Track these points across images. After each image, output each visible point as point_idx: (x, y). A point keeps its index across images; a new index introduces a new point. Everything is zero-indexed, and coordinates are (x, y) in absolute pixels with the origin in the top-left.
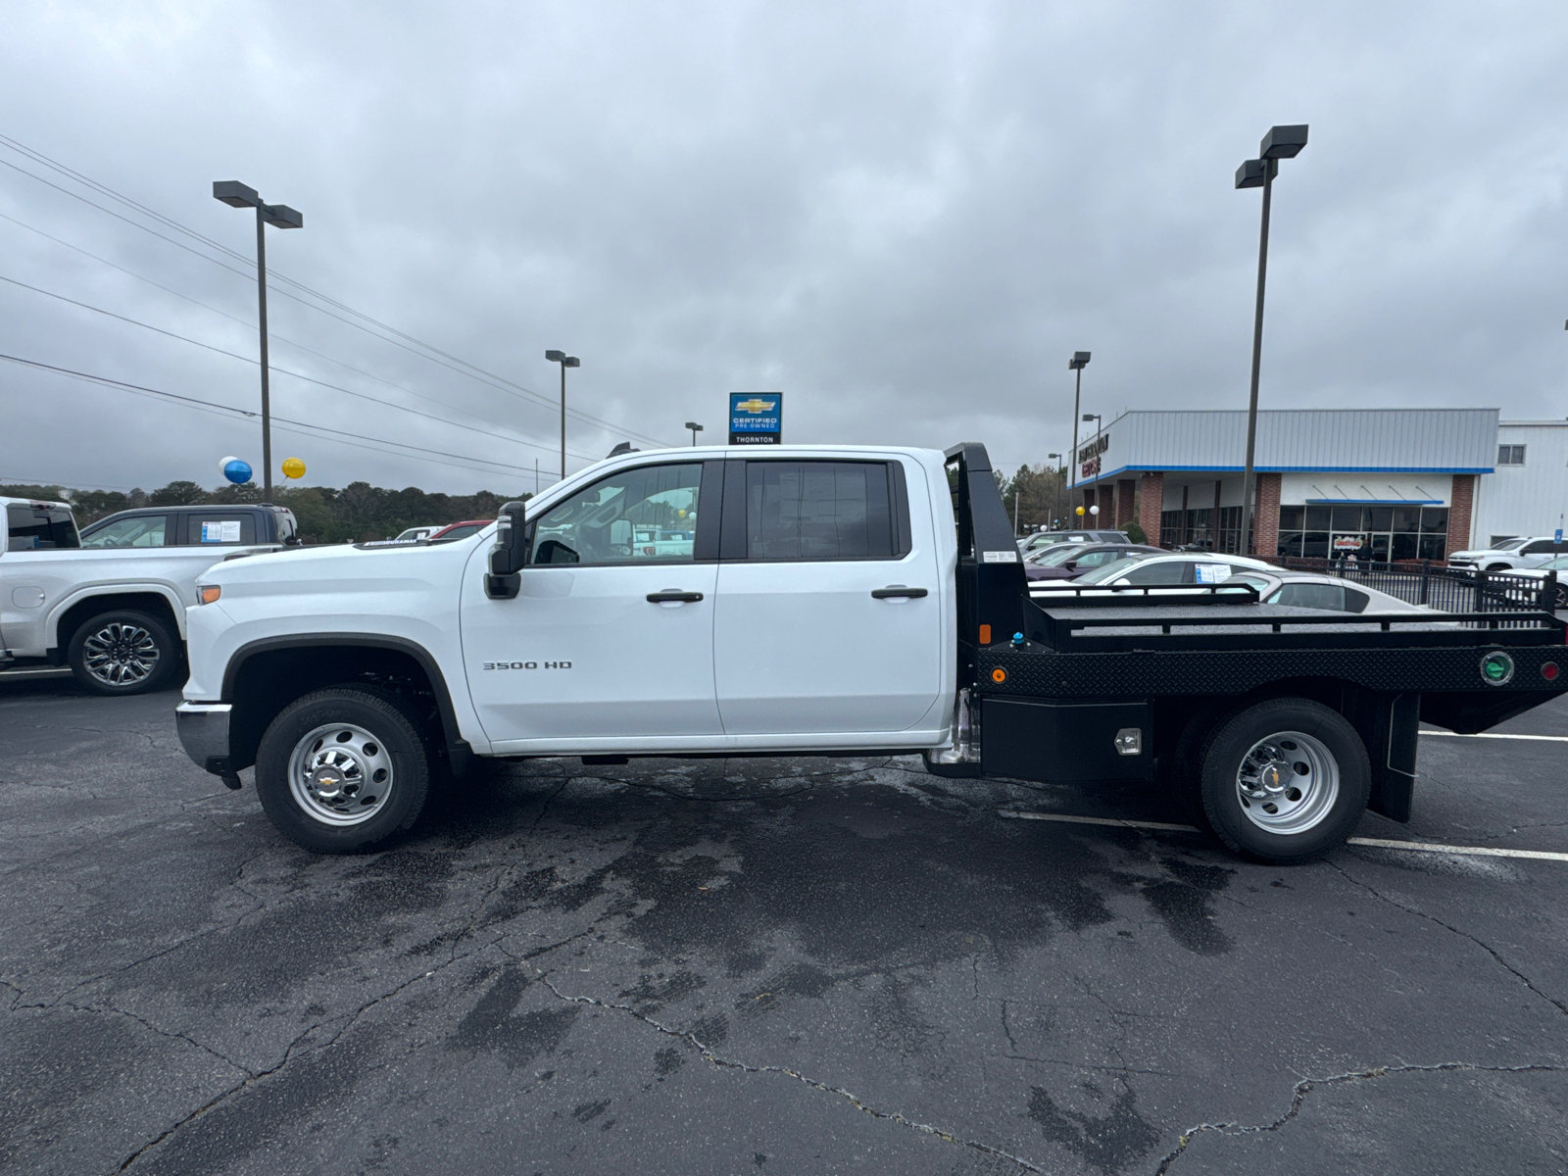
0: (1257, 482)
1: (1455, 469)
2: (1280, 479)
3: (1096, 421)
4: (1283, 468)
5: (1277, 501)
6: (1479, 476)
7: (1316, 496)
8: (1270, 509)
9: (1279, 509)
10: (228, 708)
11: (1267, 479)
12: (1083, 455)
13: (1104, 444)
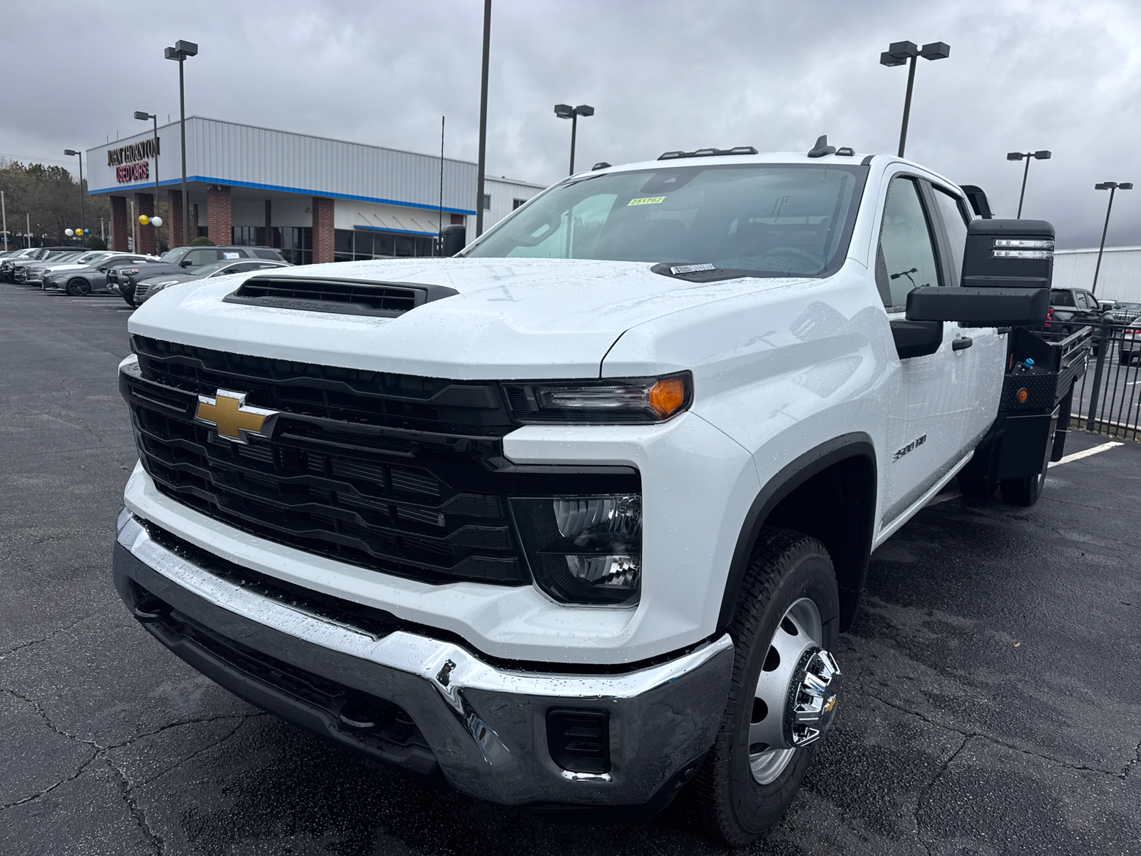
0: (314, 205)
1: (454, 209)
2: (333, 204)
3: (151, 120)
4: (337, 194)
5: (332, 224)
6: (466, 216)
7: (362, 223)
8: (327, 232)
9: (333, 233)
10: (726, 640)
11: (322, 203)
12: (114, 158)
13: (151, 148)
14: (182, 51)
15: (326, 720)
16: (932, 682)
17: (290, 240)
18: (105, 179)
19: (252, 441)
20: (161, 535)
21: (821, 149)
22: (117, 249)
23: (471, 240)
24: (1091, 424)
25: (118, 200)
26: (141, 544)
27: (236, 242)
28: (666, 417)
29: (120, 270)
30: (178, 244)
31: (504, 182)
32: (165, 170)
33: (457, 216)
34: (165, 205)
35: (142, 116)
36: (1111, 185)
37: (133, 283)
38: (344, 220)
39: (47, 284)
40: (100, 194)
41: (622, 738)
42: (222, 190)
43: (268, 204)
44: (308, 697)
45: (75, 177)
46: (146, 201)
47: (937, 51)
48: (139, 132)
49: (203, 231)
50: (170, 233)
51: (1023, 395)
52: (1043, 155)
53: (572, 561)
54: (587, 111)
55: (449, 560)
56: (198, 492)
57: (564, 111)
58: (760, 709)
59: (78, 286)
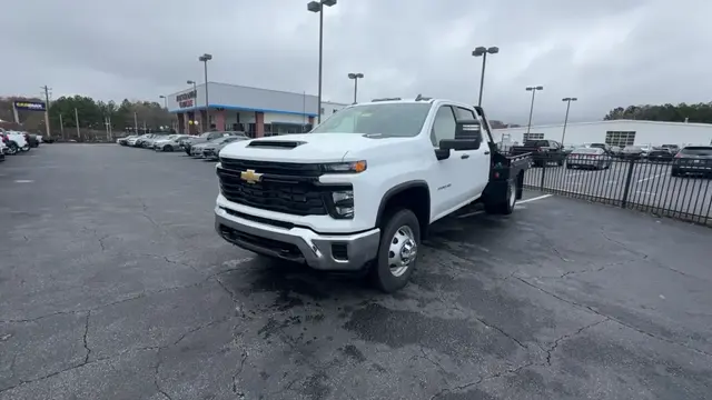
0: (256, 115)
1: (310, 114)
2: (263, 114)
4: (265, 110)
5: (263, 122)
6: (314, 117)
8: (261, 125)
9: (263, 125)
10: (378, 230)
11: (259, 114)
12: (179, 98)
13: (193, 94)
14: (206, 58)
15: (276, 253)
16: (456, 259)
17: (247, 129)
18: (175, 107)
19: (257, 183)
20: (230, 211)
21: (419, 98)
22: (180, 133)
23: (316, 125)
24: (542, 188)
25: (180, 115)
26: (224, 214)
27: (226, 130)
28: (359, 172)
29: (185, 141)
30: (205, 131)
31: (329, 103)
32: (199, 103)
33: (311, 118)
34: (200, 116)
35: (189, 82)
36: (569, 99)
37: (190, 146)
38: (268, 120)
39: (155, 148)
40: (173, 113)
41: (351, 252)
42: (220, 110)
43: (238, 115)
44: (270, 247)
45: (163, 106)
46: (191, 115)
47: (494, 50)
48: (188, 88)
49: (213, 126)
50: (201, 127)
51: (498, 175)
52: (540, 88)
53: (338, 209)
54: (361, 76)
55: (307, 209)
56: (239, 199)
57: (353, 76)
58: (392, 254)
59: (168, 148)
